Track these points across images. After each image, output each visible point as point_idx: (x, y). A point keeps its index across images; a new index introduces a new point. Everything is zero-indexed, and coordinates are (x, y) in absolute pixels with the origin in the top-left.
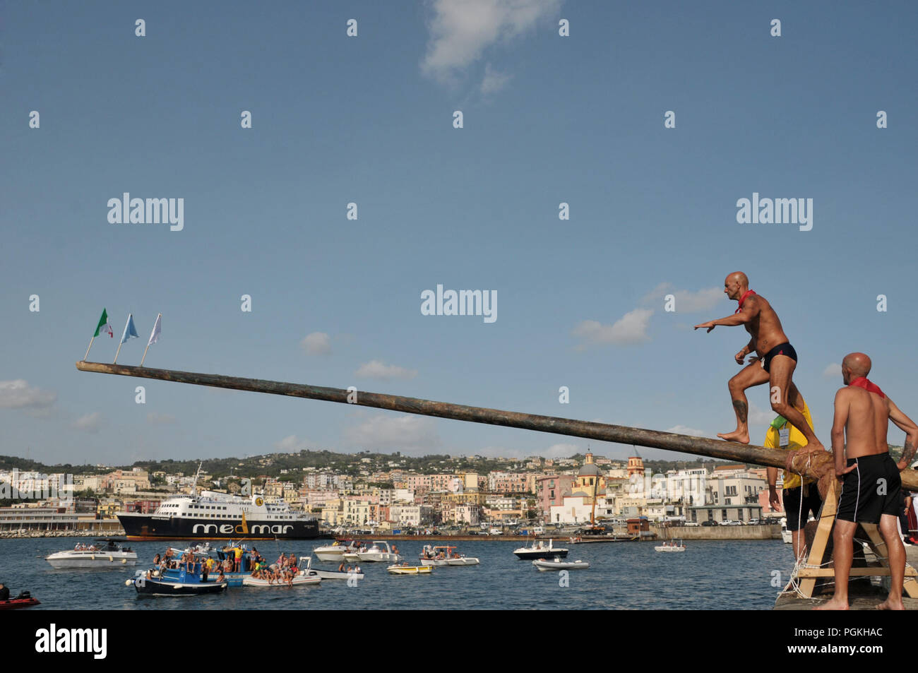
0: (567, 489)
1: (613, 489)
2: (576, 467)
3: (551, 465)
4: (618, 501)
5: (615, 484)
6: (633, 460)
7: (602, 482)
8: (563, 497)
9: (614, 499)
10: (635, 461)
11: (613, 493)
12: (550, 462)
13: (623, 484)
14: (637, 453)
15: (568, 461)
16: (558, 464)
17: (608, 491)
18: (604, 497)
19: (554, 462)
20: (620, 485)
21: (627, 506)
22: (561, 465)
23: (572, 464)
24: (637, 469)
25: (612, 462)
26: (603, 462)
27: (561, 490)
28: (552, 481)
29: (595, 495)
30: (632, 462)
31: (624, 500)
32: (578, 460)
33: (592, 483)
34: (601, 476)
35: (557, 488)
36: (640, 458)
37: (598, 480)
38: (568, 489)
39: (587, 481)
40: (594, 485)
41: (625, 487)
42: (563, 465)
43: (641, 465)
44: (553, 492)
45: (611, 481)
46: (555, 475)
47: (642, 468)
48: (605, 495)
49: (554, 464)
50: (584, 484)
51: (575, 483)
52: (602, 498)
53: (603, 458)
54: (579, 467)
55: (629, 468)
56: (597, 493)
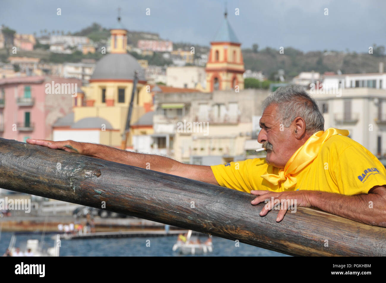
0: (62, 111)
1: (170, 115)
2: (90, 56)
3: (29, 47)
4: (179, 141)
5: (175, 102)
6: (221, 48)
7: (145, 95)
8: (54, 128)
9: (172, 138)
10: (225, 51)
11: (169, 123)
12: (27, 41)
13: (194, 105)
14: (231, 32)
15: (71, 41)
16: (47, 47)
17: (157, 119)
18: (149, 131)
19: (37, 40)
20: (188, 107)
21: (199, 153)
22: (53, 48)
23: (80, 48)
24: (229, 71)
25: (176, 47)
26: (153, 46)
27: (47, 112)
28: (28, 90)
29: (128, 126)
30: (217, 52)
31: (194, 140)
32: (95, 40)
33: (121, 98)
34: (145, 83)
35: (40, 106)
36: (238, 45)
37: (136, 91)
38: (66, 110)
39: (112, 92)
40: (126, 104)
41: (197, 110)
42: (59, 49)
43: (238, 59)
44: (28, 115)
45: (167, 95)
46: (38, 74)
47: (241, 67)
48: (150, 126)
49: (37, 46)
50: (104, 100)
51: (83, 95)
52: (144, 133)
53: (155, 37)
54: (96, 56)
55: (210, 66)
56: (133, 122)
